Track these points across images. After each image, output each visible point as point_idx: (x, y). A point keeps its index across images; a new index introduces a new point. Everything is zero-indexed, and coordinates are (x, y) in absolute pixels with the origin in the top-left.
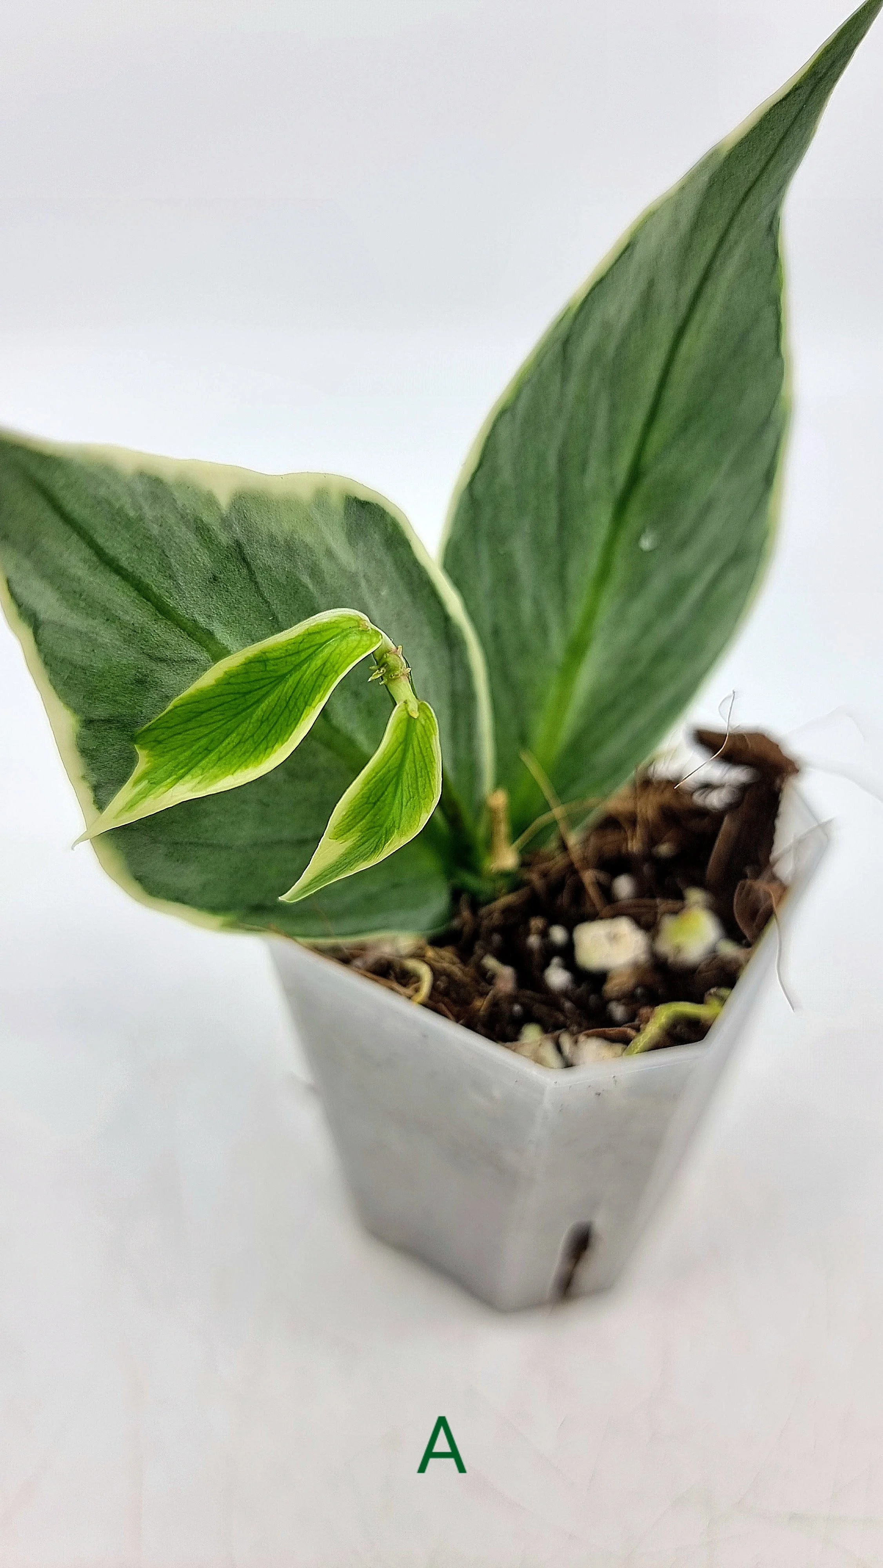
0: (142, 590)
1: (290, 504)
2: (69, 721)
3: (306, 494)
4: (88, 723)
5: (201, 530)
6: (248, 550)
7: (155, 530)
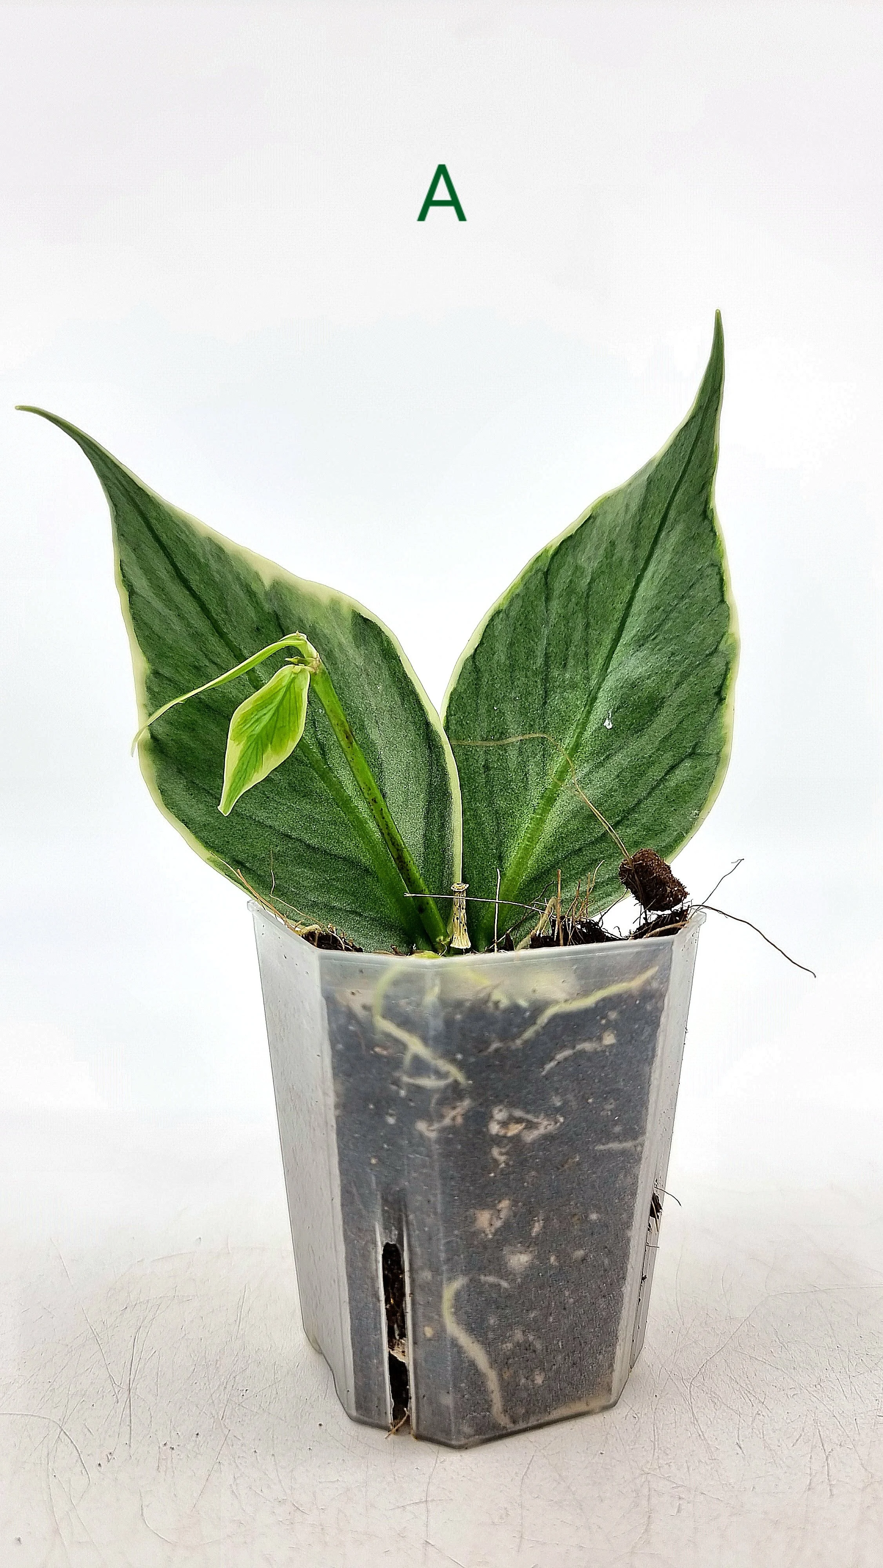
0: (204, 609)
1: (314, 603)
2: (143, 665)
3: (325, 600)
4: (156, 673)
5: (251, 594)
6: (282, 620)
7: (217, 577)
